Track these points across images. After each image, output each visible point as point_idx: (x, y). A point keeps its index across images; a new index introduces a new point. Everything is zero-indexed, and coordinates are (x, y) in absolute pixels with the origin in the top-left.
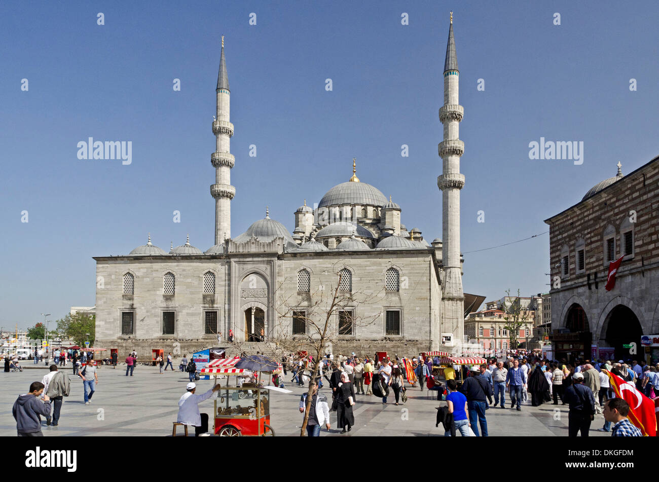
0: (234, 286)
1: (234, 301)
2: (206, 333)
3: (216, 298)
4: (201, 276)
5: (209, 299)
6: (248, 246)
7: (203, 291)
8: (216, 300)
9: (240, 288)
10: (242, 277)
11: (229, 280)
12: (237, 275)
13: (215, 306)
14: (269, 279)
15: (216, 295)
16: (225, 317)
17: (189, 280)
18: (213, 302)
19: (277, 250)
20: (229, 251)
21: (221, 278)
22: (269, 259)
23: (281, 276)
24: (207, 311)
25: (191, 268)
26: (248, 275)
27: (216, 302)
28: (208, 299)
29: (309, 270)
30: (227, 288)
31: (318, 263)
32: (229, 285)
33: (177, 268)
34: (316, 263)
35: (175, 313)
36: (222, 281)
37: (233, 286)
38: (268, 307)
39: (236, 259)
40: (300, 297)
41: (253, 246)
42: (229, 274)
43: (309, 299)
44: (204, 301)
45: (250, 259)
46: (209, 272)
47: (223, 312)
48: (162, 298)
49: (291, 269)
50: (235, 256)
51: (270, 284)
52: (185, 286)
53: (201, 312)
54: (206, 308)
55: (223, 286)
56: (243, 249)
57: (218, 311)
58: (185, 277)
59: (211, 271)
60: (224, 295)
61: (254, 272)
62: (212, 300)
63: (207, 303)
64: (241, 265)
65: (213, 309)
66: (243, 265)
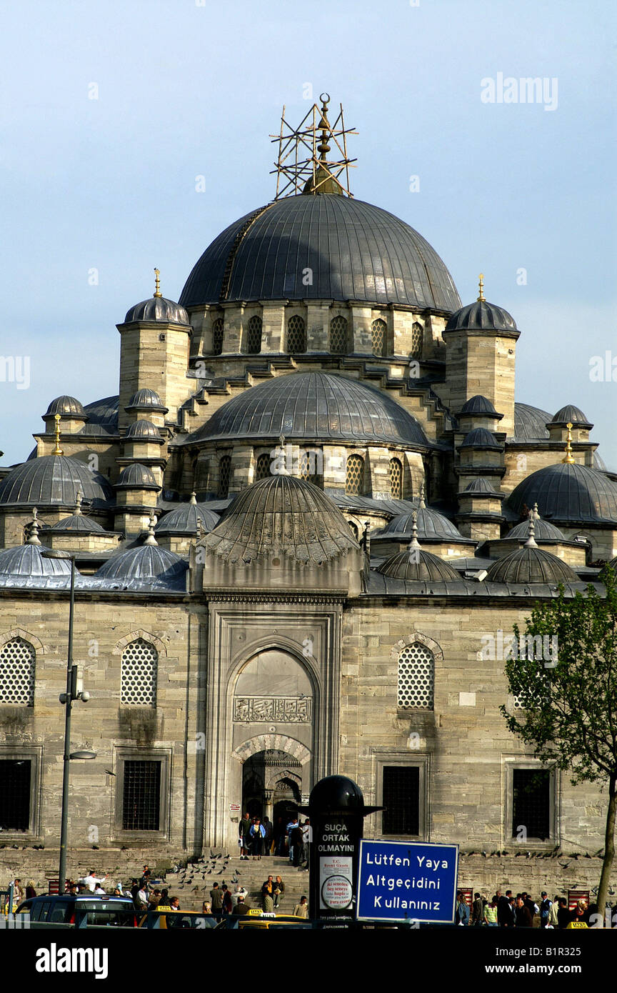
0: (216, 686)
1: (215, 731)
2: (125, 827)
3: (160, 721)
4: (115, 651)
5: (139, 722)
6: (262, 569)
7: (121, 697)
8: (159, 725)
9: (231, 690)
10: (239, 659)
11: (205, 668)
12: (225, 653)
13: (157, 744)
14: (317, 666)
15: (160, 712)
16: (186, 778)
18: (149, 732)
19: (343, 583)
20: (206, 582)
21: (175, 661)
22: (321, 608)
23: (352, 661)
24: (130, 759)
26: (257, 654)
27: (159, 734)
28: (136, 723)
29: (431, 645)
30: (194, 691)
31: (457, 627)
32: (204, 683)
33: (41, 626)
34: (452, 627)
35: (33, 764)
36: (178, 670)
37: (214, 687)
38: (313, 753)
39: (226, 606)
40: (406, 725)
41: (277, 570)
42: (204, 651)
43: (429, 730)
44: (122, 730)
45: (267, 607)
46: (140, 640)
47: (179, 764)
49: (381, 639)
50: (222, 595)
51: (322, 684)
53: (114, 762)
54: (128, 751)
55: (181, 684)
56: (247, 577)
57: (163, 759)
59: (146, 637)
60: (184, 711)
61: (274, 645)
62: (145, 726)
63: (132, 735)
64: (238, 622)
65: (149, 755)
66: (243, 624)
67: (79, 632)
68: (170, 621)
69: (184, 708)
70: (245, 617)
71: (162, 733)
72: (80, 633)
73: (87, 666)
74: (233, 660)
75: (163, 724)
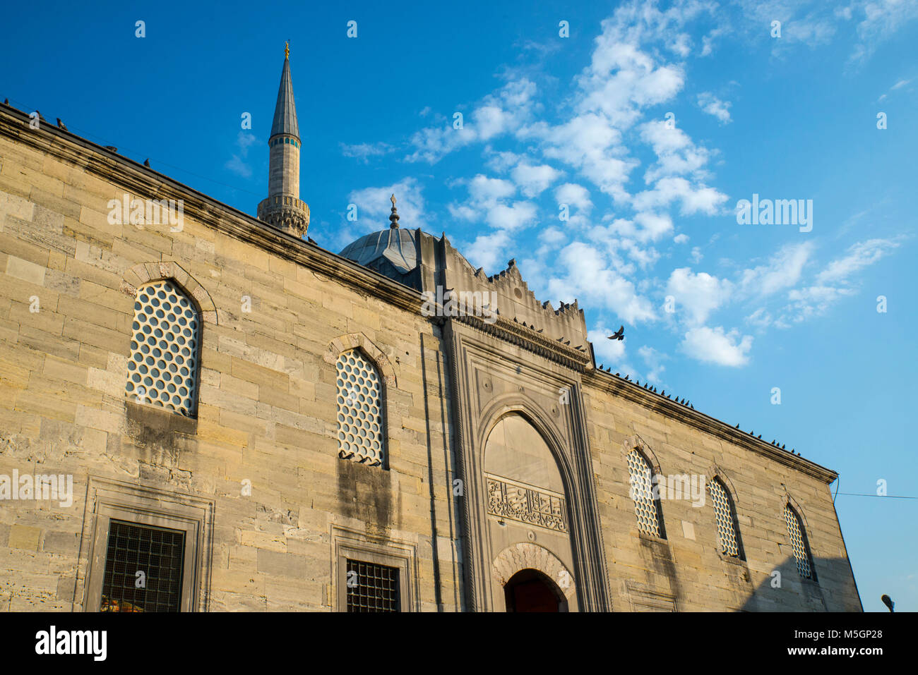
3: (394, 493)
5: (367, 489)
6: (505, 296)
7: (337, 437)
8: (394, 502)
9: (484, 463)
10: (490, 417)
13: (394, 534)
15: (395, 478)
17: (275, 362)
18: (382, 510)
21: (409, 395)
22: (563, 372)
24: (355, 556)
25: (281, 300)
26: (504, 416)
27: (395, 516)
28: (363, 489)
30: (438, 454)
33: (215, 274)
35: (190, 541)
36: (413, 413)
39: (471, 334)
44: (344, 497)
46: (359, 351)
47: (426, 577)
48: (114, 422)
52: (255, 389)
53: (334, 559)
54: (353, 542)
55: (417, 437)
57: (401, 564)
58: (261, 337)
59: (368, 348)
60: (427, 484)
61: (521, 408)
62: (377, 501)
63: (358, 511)
64: (481, 361)
65: (383, 554)
66: (487, 367)
67: (275, 305)
68: (398, 334)
69: (426, 478)
70: (488, 356)
71: (400, 518)
72: (276, 309)
73: (288, 368)
74: (482, 416)
75: (399, 499)
